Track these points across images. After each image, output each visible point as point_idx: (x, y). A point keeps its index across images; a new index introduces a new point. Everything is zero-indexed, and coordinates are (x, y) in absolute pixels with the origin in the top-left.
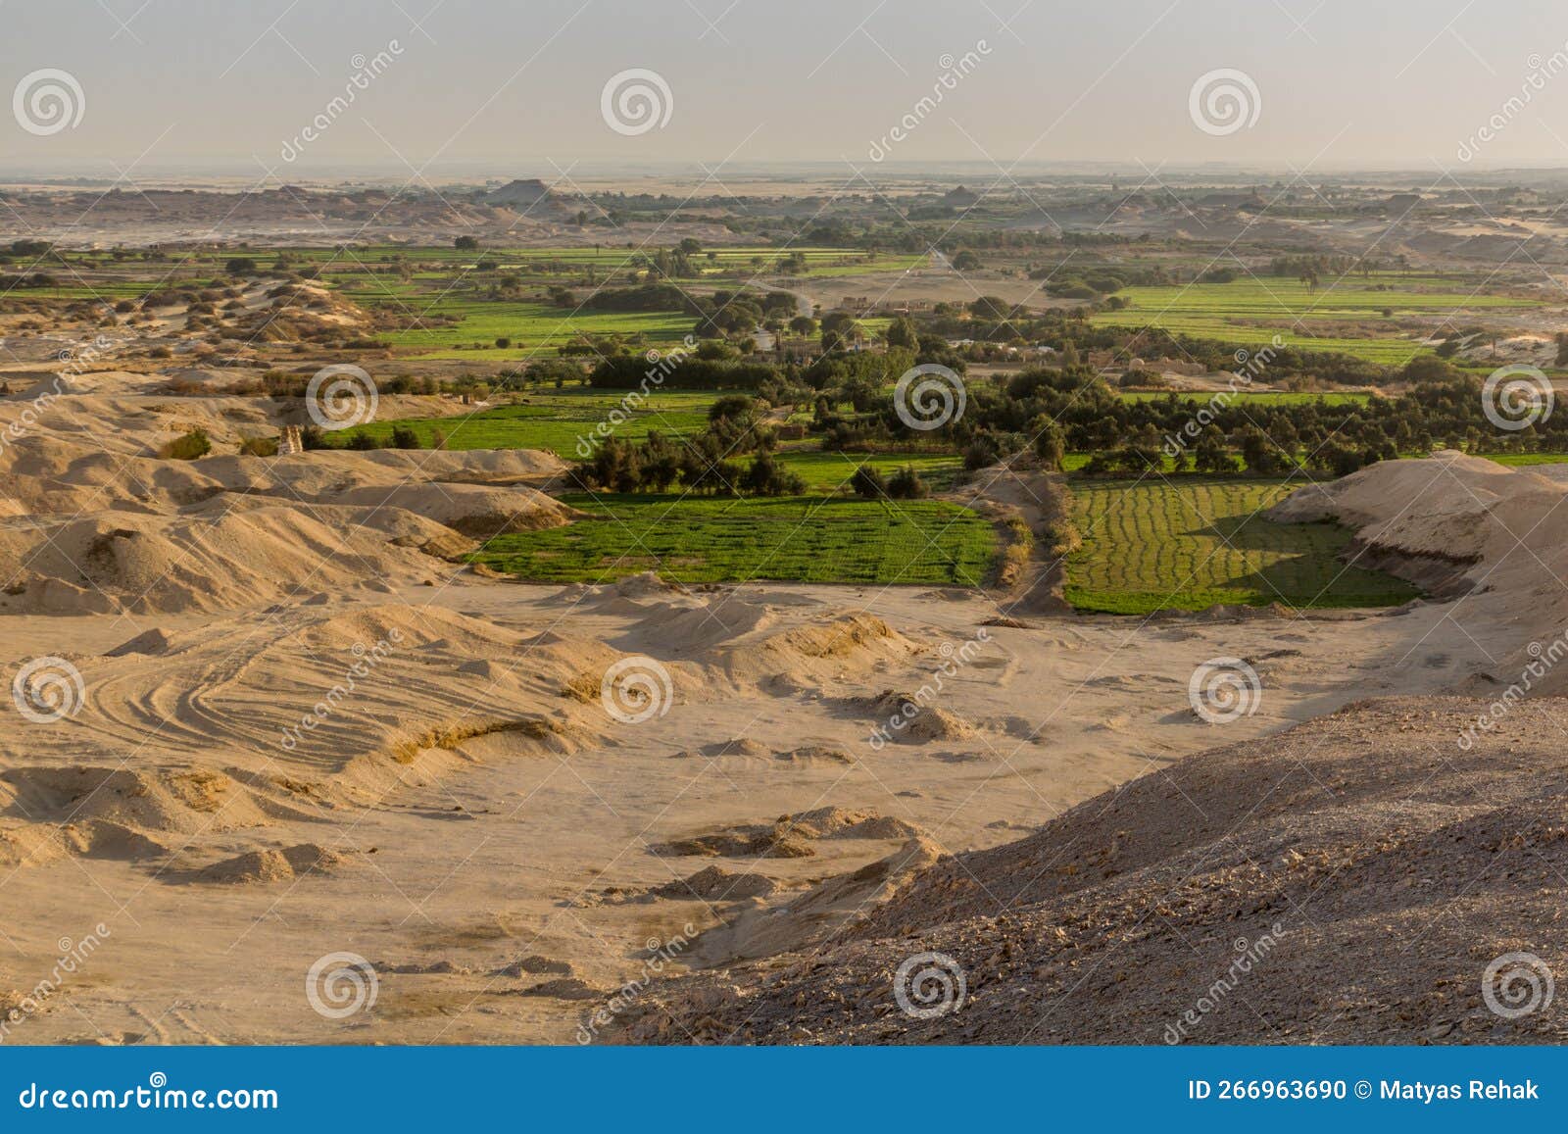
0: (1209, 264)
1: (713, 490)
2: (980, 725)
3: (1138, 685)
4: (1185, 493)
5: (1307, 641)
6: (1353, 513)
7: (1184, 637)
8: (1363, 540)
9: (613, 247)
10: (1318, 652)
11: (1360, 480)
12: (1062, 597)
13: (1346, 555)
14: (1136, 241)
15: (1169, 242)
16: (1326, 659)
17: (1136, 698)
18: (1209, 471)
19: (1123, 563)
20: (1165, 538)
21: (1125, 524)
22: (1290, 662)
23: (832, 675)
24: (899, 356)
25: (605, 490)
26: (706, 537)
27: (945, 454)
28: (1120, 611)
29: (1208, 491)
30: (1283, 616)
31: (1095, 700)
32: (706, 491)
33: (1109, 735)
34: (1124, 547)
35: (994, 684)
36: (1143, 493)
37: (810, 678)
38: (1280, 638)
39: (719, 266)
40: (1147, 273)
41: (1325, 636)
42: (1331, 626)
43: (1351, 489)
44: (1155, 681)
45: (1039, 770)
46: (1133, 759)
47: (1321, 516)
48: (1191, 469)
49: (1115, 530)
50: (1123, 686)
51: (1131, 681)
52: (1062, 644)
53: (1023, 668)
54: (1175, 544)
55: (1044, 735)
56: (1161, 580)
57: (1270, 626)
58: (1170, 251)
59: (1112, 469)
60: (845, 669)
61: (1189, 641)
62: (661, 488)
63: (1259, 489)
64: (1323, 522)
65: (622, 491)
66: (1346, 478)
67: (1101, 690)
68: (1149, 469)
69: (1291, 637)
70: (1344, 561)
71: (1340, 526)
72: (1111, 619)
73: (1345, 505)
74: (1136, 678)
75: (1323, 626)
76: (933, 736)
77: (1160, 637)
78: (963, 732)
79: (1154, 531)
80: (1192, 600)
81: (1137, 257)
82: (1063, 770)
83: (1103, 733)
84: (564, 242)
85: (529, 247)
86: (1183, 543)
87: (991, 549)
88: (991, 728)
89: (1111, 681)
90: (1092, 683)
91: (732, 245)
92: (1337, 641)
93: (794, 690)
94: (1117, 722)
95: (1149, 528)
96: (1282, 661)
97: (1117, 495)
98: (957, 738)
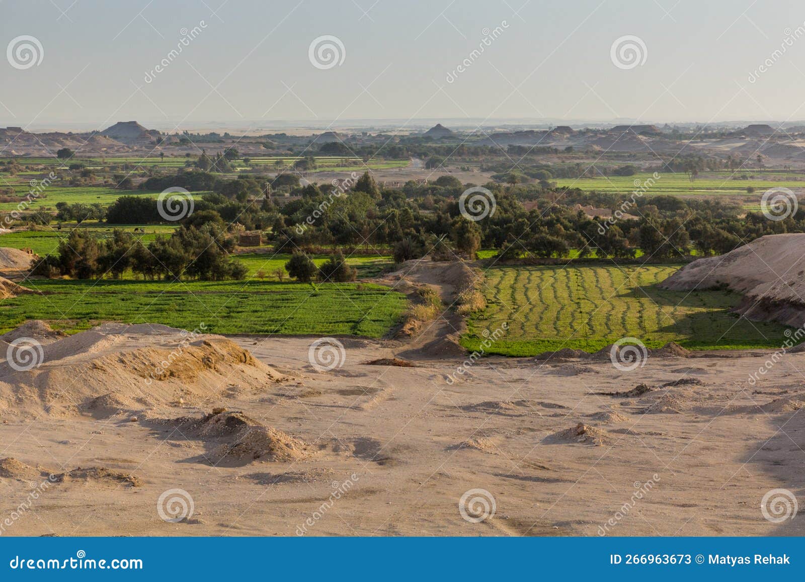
0: (616, 165)
1: (162, 276)
2: (322, 447)
3: (521, 410)
4: (588, 273)
5: (706, 373)
6: (742, 280)
7: (577, 372)
8: (754, 297)
9: (176, 157)
10: (718, 381)
11: (748, 252)
12: (456, 342)
13: (739, 311)
14: (563, 152)
15: (587, 152)
16: (728, 387)
17: (517, 422)
18: (609, 257)
19: (523, 320)
20: (566, 302)
21: (529, 294)
22: (689, 390)
23: (170, 399)
24: (361, 199)
25: (66, 277)
26: (134, 305)
27: (381, 254)
28: (515, 353)
29: (608, 271)
30: (679, 355)
31: (466, 422)
32: (156, 277)
33: (474, 455)
34: (526, 308)
35: (357, 408)
36: (548, 274)
37: (140, 401)
38: (678, 371)
39: (250, 166)
40: (569, 168)
41: (725, 369)
42: (729, 361)
43: (739, 261)
44: (540, 407)
45: (371, 492)
46: (497, 480)
47: (713, 283)
48: (594, 256)
49: (520, 297)
50: (502, 411)
51: (511, 406)
52: (446, 378)
53: (395, 395)
54: (575, 306)
55: (395, 456)
56: (558, 331)
57: (667, 363)
58: (588, 158)
59: (522, 256)
60: (188, 393)
61: (581, 376)
62: (116, 276)
63: (653, 270)
64: (715, 289)
65: (80, 278)
66: (733, 251)
67: (477, 414)
68: (555, 255)
69: (689, 370)
70: (737, 316)
71: (731, 291)
72: (503, 360)
73: (735, 273)
74: (519, 404)
75: (719, 362)
76: (257, 457)
77: (552, 373)
78: (296, 452)
79: (556, 297)
80: (588, 345)
81: (563, 162)
82: (404, 491)
83: (467, 453)
84: (140, 153)
85: (113, 157)
86: (582, 305)
87: (400, 311)
88: (336, 450)
89: (491, 407)
90: (468, 408)
91: (264, 155)
92: (737, 373)
93: (115, 411)
94: (485, 442)
95: (552, 295)
96: (680, 389)
97: (525, 274)
98: (287, 459)
